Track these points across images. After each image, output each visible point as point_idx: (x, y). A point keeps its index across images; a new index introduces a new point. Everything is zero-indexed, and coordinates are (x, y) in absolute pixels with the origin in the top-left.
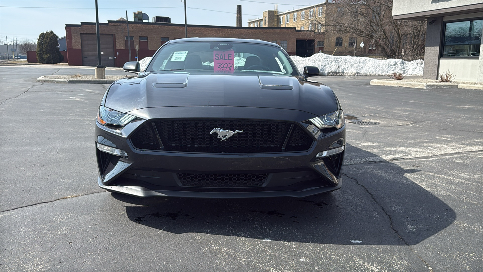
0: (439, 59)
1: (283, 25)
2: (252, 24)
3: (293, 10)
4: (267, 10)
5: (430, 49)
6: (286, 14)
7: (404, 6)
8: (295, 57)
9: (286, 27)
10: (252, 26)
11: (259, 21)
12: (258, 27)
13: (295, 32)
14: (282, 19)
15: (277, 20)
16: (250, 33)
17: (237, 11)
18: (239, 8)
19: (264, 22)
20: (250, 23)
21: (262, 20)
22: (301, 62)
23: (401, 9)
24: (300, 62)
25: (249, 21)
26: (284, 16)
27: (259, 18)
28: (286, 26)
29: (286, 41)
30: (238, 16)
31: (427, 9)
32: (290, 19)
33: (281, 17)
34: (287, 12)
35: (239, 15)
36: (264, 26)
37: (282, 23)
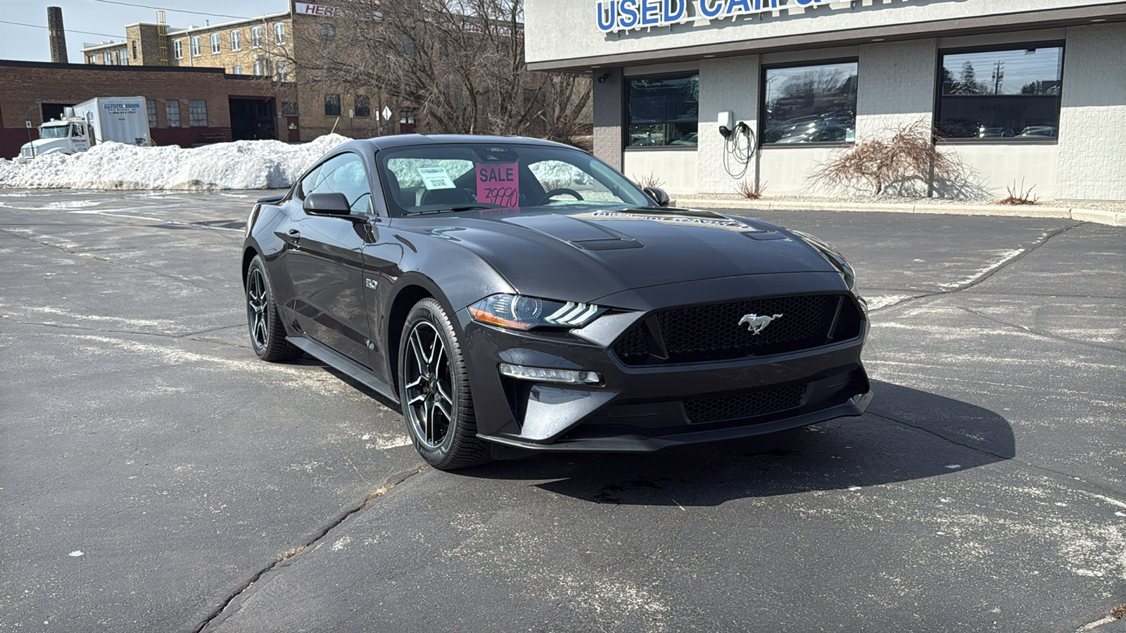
0: (623, 150)
1: (185, 61)
2: (94, 57)
3: (208, 25)
4: (138, 24)
5: (602, 131)
6: (190, 33)
7: (550, 44)
8: (270, 143)
9: (194, 66)
10: (96, 60)
11: (115, 48)
12: (115, 63)
13: (225, 81)
14: (181, 47)
15: (166, 48)
16: (103, 81)
17: (51, 21)
18: (55, 15)
19: (132, 53)
20: (88, 54)
21: (125, 46)
22: (290, 156)
23: (543, 49)
24: (288, 154)
25: (85, 48)
26: (183, 38)
27: (112, 42)
28: (194, 63)
29: (204, 102)
30: (54, 35)
31: (598, 53)
32: (201, 48)
33: (178, 40)
34: (191, 29)
35: (57, 31)
36: (133, 63)
37: (181, 55)
